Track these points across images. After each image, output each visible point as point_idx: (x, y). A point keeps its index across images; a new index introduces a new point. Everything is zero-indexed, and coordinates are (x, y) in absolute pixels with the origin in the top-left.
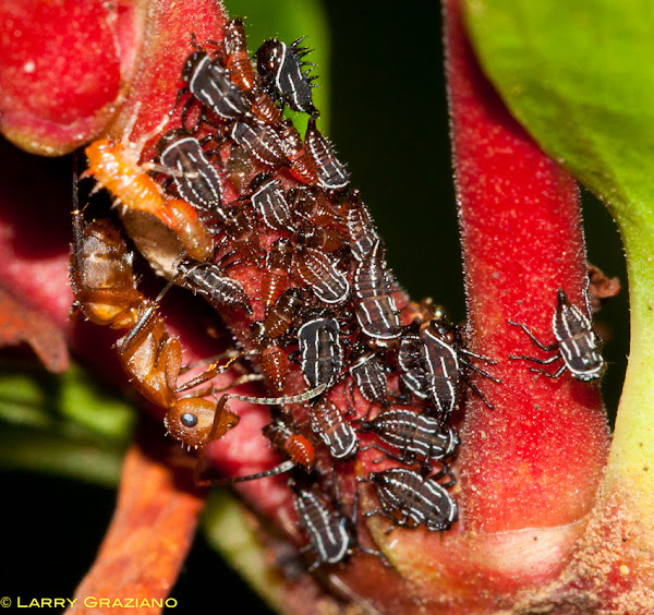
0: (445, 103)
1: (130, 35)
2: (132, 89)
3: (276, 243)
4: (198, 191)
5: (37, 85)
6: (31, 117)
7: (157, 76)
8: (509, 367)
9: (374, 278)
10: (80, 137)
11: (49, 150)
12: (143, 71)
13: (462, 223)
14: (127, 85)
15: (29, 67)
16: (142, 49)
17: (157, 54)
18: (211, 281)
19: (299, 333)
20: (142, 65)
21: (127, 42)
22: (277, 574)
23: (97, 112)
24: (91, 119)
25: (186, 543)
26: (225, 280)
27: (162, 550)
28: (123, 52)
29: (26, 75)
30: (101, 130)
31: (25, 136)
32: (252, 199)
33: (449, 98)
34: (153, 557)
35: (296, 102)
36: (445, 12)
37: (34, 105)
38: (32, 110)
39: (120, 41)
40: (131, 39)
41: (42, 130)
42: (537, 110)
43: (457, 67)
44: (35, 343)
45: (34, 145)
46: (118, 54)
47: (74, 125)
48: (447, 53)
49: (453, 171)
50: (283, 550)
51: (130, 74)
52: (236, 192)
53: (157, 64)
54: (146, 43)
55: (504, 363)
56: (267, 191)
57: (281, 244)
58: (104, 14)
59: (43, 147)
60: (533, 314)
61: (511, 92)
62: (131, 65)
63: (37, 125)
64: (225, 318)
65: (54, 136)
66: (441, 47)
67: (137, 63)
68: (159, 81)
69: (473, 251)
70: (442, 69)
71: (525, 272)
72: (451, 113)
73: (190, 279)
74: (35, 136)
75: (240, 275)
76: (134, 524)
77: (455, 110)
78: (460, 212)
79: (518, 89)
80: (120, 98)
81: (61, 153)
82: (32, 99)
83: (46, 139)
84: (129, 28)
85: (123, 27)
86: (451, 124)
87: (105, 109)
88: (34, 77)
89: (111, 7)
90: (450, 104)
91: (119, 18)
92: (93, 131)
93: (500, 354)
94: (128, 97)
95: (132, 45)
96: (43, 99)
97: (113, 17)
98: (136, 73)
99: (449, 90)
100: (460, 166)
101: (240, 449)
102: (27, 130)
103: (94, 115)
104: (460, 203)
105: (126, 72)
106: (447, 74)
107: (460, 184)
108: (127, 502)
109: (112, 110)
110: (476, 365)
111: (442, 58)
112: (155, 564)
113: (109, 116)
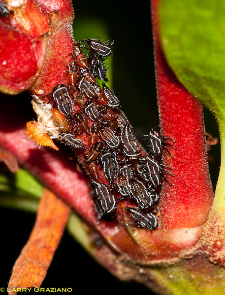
0: (154, 76)
1: (41, 51)
2: (42, 71)
3: (93, 125)
4: (65, 108)
5: (7, 70)
6: (5, 81)
7: (51, 66)
8: (177, 170)
9: (127, 136)
10: (23, 88)
11: (12, 93)
12: (45, 64)
13: (160, 119)
14: (40, 69)
15: (4, 63)
16: (45, 56)
17: (50, 59)
18: (71, 140)
19: (102, 159)
20: (45, 62)
21: (40, 54)
22: (94, 244)
23: (29, 79)
24: (27, 82)
25: (61, 233)
26: (75, 140)
27: (52, 236)
28: (38, 57)
29: (3, 65)
30: (30, 85)
31: (3, 88)
32: (85, 110)
33: (156, 74)
34: (49, 239)
35: (100, 77)
36: (154, 43)
37: (6, 77)
38: (6, 78)
39: (37, 54)
40: (41, 53)
41: (9, 86)
42: (187, 78)
43: (158, 63)
44: (6, 162)
45: (6, 91)
46: (37, 58)
47: (20, 84)
48: (155, 58)
49: (157, 100)
50: (96, 236)
51: (41, 65)
52: (80, 107)
53: (51, 62)
54: (47, 54)
55: (175, 169)
56: (91, 106)
57: (95, 125)
58: (31, 44)
59: (9, 92)
60: (186, 151)
61: (178, 72)
62: (41, 62)
63: (7, 84)
64: (75, 153)
65: (14, 88)
66: (153, 56)
67: (43, 61)
68: (51, 68)
69: (164, 129)
70: (154, 64)
71: (183, 136)
72: (156, 80)
73: (63, 140)
74: (6, 88)
75: (81, 137)
76: (42, 227)
77: (158, 78)
78: (160, 115)
79: (180, 71)
80: (37, 74)
81: (16, 94)
82: (5, 74)
83: (11, 89)
84: (41, 49)
85: (38, 48)
86: (156, 83)
87: (32, 78)
88: (6, 66)
89: (34, 41)
90: (156, 76)
91: (37, 45)
92: (27, 86)
93: (174, 166)
94: (40, 74)
95: (42, 55)
96: (10, 74)
97: (34, 46)
98: (43, 65)
99: (156, 71)
100: (160, 99)
101: (81, 200)
102: (4, 85)
103: (28, 80)
104: (160, 112)
105: (39, 65)
106: (155, 65)
107: (160, 105)
108: (40, 218)
109: (34, 78)
110: (165, 170)
111: (153, 60)
112: (50, 241)
113: (33, 81)
